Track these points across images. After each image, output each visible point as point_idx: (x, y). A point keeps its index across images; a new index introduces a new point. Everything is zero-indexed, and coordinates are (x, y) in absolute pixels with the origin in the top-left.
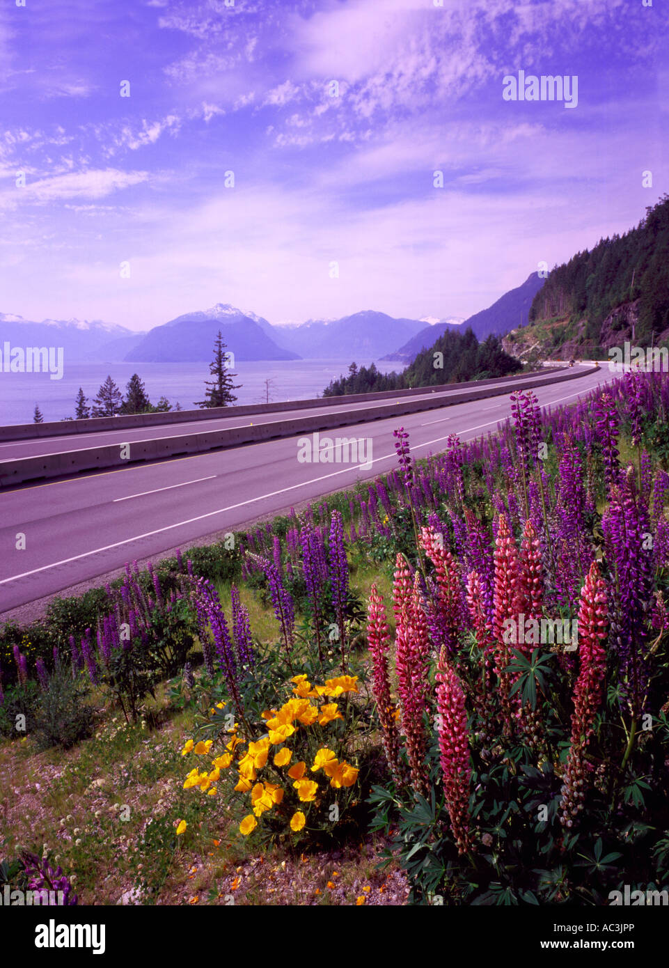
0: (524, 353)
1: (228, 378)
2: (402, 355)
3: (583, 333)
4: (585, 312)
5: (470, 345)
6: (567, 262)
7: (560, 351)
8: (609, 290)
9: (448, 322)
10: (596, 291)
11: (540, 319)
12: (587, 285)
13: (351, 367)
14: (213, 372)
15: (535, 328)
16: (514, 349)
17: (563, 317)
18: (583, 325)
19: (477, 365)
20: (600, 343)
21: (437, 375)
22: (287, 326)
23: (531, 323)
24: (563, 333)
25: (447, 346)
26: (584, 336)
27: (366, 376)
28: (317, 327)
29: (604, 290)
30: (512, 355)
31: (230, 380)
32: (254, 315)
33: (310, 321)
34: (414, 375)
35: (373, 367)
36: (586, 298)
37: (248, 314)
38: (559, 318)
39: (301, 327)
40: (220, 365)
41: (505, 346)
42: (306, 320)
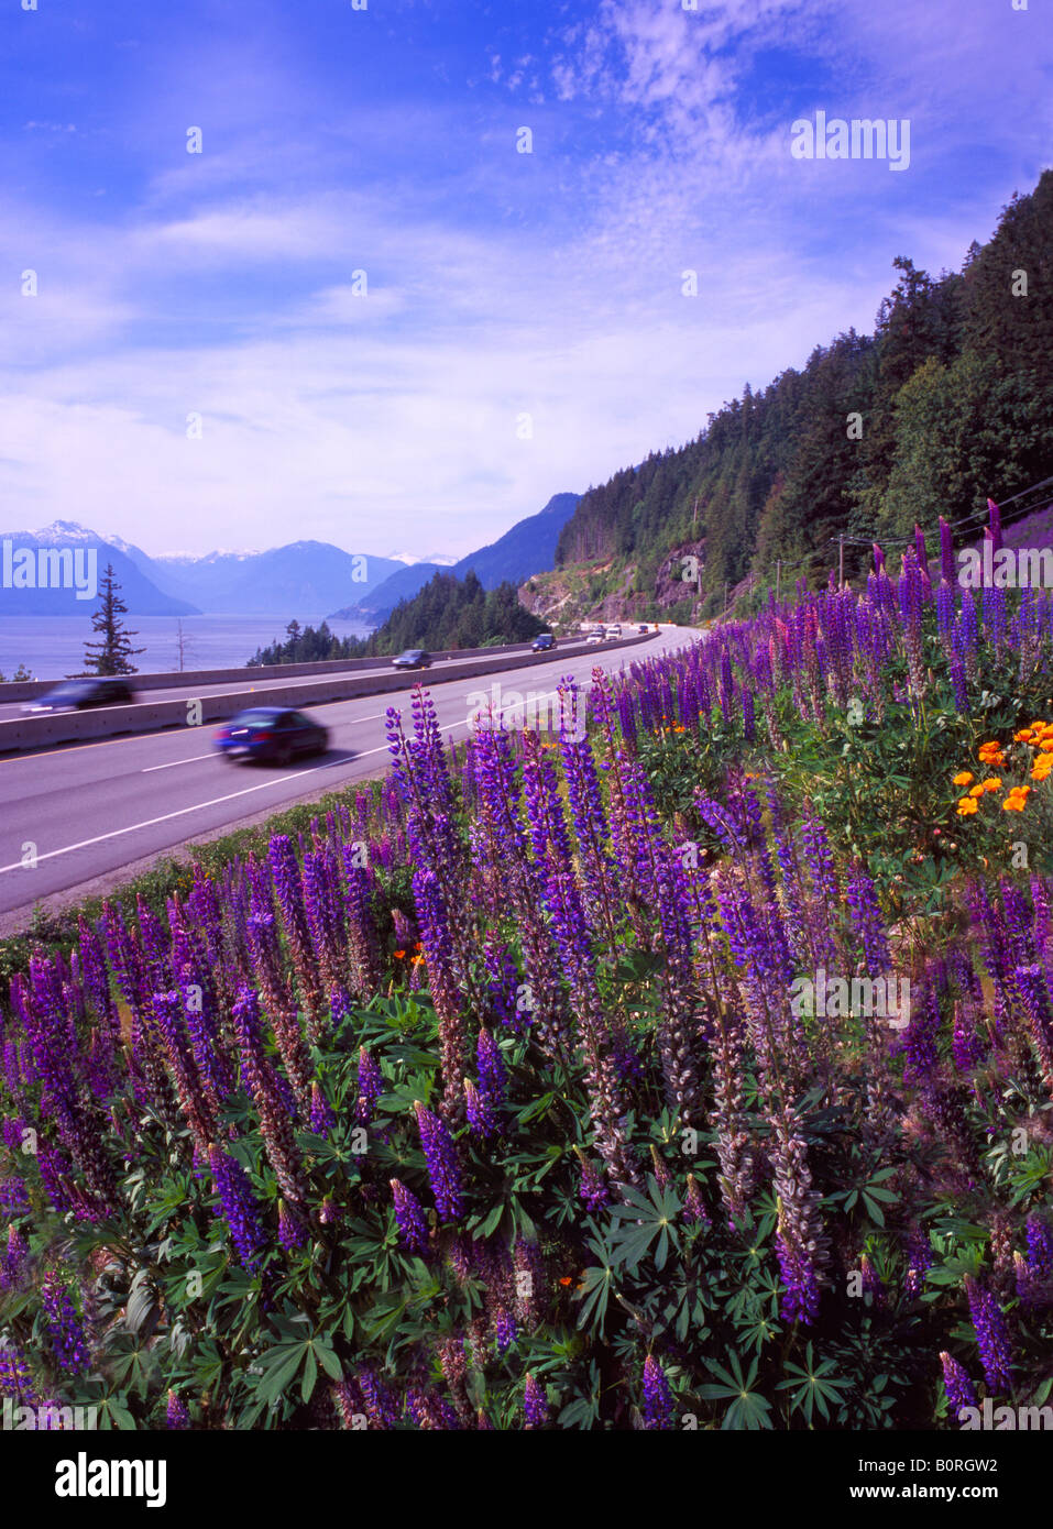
0: (550, 610)
1: (123, 637)
2: (364, 611)
3: (632, 583)
4: (633, 554)
5: (473, 597)
6: (605, 484)
7: (601, 608)
8: (664, 525)
9: (433, 562)
10: (647, 526)
11: (571, 562)
12: (634, 517)
13: (291, 627)
14: (98, 628)
15: (564, 574)
16: (537, 604)
17: (603, 560)
18: (631, 574)
19: (486, 627)
20: (656, 597)
21: (426, 642)
22: (177, 561)
23: (558, 567)
24: (605, 582)
25: (438, 597)
26: (634, 588)
27: (314, 641)
28: (229, 562)
29: (657, 525)
30: (535, 613)
31: (126, 641)
32: (120, 542)
33: (215, 553)
34: (389, 641)
35: (325, 627)
36: (633, 535)
37: (109, 540)
38: (596, 561)
39: (200, 561)
40: (110, 618)
41: (523, 600)
42: (208, 552)
